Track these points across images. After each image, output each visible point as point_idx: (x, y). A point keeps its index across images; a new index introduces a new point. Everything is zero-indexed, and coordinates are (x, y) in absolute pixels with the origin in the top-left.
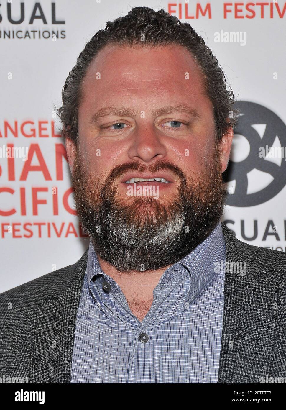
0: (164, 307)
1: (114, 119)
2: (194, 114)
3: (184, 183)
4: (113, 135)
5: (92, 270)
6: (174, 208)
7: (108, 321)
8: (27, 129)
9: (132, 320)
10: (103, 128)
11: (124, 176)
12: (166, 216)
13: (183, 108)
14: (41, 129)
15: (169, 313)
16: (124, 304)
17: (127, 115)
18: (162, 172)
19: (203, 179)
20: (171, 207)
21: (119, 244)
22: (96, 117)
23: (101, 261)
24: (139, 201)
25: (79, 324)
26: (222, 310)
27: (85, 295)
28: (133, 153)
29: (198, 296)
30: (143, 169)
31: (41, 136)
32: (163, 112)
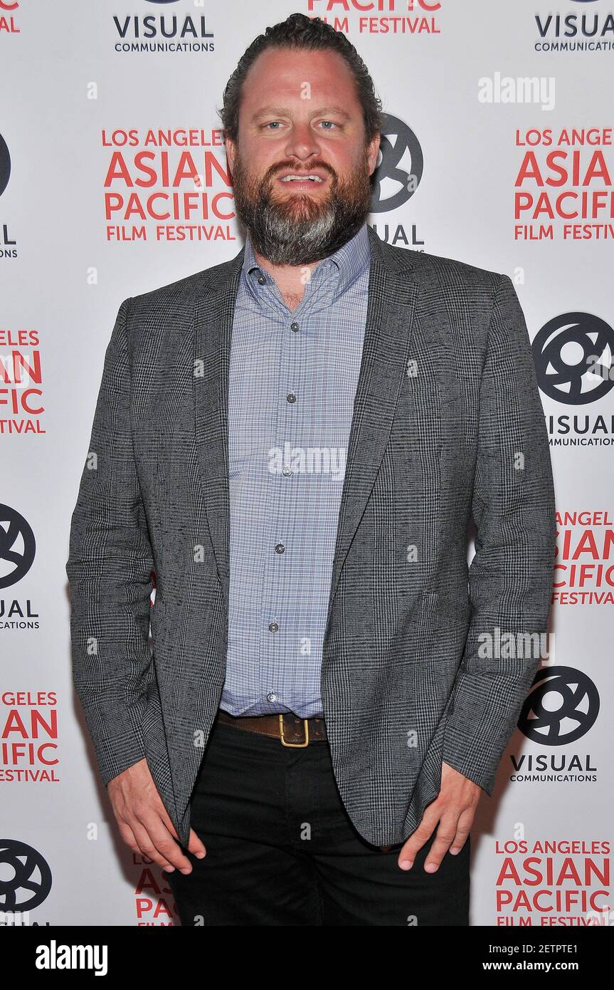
0: (314, 299)
1: (272, 118)
2: (346, 116)
3: (335, 182)
4: (270, 134)
5: (249, 263)
6: (326, 206)
7: (263, 312)
8: (180, 137)
9: (285, 310)
10: (262, 127)
11: (280, 173)
12: (318, 213)
13: (337, 110)
14: (192, 138)
15: (319, 306)
16: (278, 295)
17: (285, 115)
18: (317, 170)
19: (352, 179)
20: (323, 205)
21: (274, 238)
22: (256, 117)
23: (257, 256)
24: (294, 199)
25: (237, 314)
26: (366, 303)
27: (242, 288)
28: (290, 152)
29: (344, 291)
30: (298, 167)
31: (192, 144)
32: (318, 113)
